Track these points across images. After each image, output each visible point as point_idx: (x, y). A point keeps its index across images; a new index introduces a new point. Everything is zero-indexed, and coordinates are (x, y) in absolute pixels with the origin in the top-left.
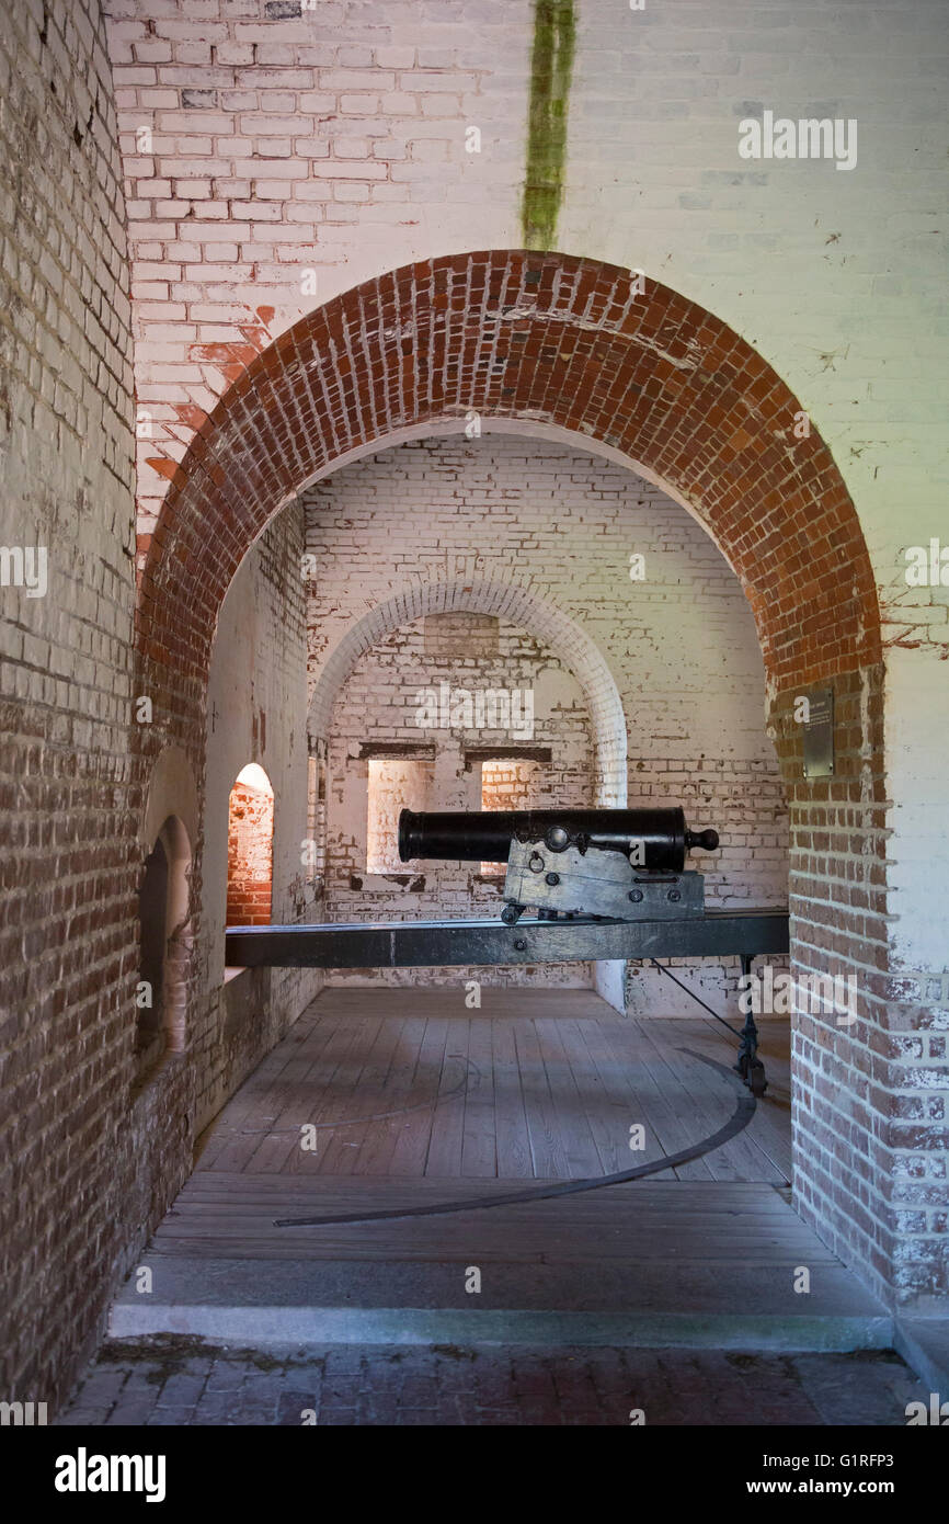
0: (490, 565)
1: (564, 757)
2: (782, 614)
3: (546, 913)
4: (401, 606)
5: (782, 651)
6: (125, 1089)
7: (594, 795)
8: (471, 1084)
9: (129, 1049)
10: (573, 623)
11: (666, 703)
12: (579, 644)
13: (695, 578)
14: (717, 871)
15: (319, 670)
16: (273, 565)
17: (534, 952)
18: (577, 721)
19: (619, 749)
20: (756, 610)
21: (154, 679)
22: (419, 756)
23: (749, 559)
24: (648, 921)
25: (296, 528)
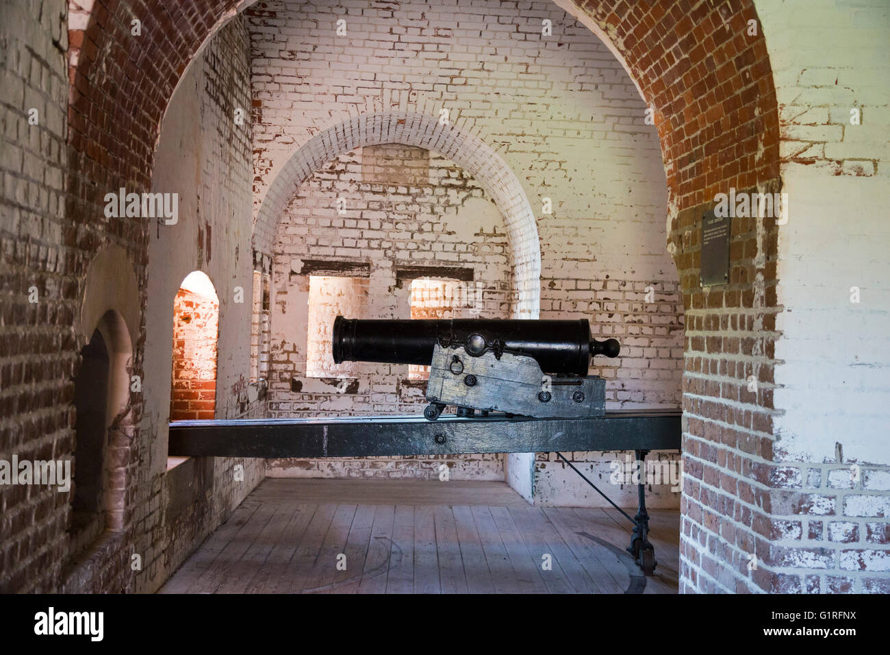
0: (421, 99)
1: (484, 277)
2: (686, 138)
3: (464, 411)
4: (341, 135)
5: (685, 172)
6: (56, 566)
7: (510, 311)
8: (393, 562)
9: (62, 528)
10: (496, 156)
11: (577, 228)
12: (500, 174)
13: (606, 116)
14: (617, 378)
15: (263, 191)
16: (219, 88)
17: (452, 445)
18: (497, 245)
19: (534, 270)
20: (662, 135)
21: (91, 176)
22: (355, 273)
23: (658, 87)
24: (555, 418)
25: (243, 57)
